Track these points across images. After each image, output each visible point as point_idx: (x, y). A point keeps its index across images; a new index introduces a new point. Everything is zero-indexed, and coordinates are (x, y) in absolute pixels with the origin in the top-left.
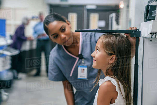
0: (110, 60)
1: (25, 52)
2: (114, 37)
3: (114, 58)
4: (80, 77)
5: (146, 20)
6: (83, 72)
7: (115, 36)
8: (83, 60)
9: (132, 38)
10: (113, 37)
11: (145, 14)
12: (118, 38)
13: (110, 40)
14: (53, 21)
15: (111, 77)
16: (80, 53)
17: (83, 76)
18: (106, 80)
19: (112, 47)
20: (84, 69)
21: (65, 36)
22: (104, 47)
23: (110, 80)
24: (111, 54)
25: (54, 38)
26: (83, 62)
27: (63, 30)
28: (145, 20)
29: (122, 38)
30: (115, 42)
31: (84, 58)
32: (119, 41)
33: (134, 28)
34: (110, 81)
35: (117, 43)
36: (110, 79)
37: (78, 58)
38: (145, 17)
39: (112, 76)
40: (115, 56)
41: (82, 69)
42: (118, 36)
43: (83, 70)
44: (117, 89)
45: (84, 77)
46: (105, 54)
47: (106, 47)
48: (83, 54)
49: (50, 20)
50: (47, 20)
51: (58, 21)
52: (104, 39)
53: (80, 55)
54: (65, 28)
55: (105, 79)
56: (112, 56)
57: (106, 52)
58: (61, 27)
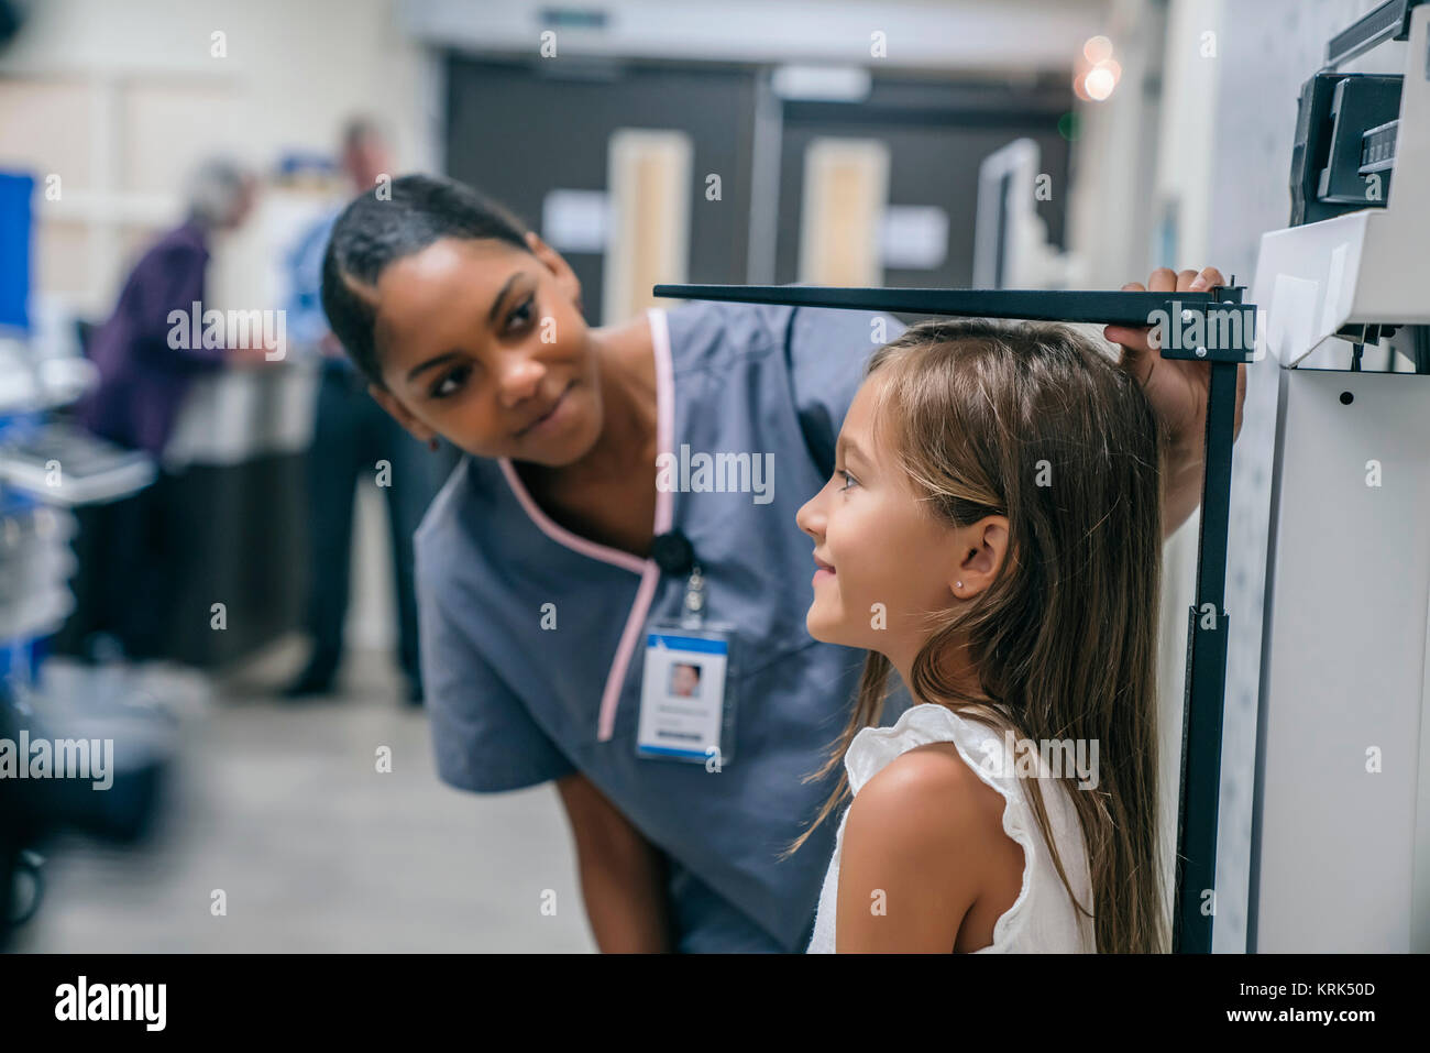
0: (965, 564)
1: (204, 473)
2: (1000, 357)
3: (999, 542)
4: (662, 734)
5: (1312, 206)
6: (688, 693)
7: (1008, 351)
8: (695, 581)
9: (1180, 369)
10: (992, 360)
11: (1297, 151)
12: (1037, 365)
13: (962, 382)
14: (425, 242)
15: (964, 716)
16: (663, 523)
17: (688, 725)
18: (909, 741)
19: (982, 443)
20: (697, 670)
21: (537, 370)
22: (904, 448)
23: (947, 736)
24: (966, 513)
25: (436, 392)
26: (693, 601)
27: (518, 322)
28: (1302, 204)
29: (1077, 367)
30: (1009, 405)
31: (707, 569)
32: (1046, 398)
33: (1194, 274)
34: (946, 748)
35: (1026, 414)
36: (949, 728)
37: (650, 572)
38: (1301, 179)
39: (975, 703)
40: (1002, 523)
41: (678, 665)
42: (1040, 354)
43: (688, 673)
44: (1017, 823)
45: (697, 738)
46: (915, 506)
47: (925, 449)
48: (693, 533)
49: (390, 238)
50: (363, 238)
51: (465, 237)
52: (911, 374)
53: (665, 537)
54: (531, 297)
55: (903, 731)
56: (975, 532)
57: (929, 492)
58: (503, 296)
